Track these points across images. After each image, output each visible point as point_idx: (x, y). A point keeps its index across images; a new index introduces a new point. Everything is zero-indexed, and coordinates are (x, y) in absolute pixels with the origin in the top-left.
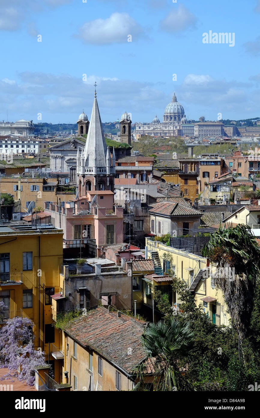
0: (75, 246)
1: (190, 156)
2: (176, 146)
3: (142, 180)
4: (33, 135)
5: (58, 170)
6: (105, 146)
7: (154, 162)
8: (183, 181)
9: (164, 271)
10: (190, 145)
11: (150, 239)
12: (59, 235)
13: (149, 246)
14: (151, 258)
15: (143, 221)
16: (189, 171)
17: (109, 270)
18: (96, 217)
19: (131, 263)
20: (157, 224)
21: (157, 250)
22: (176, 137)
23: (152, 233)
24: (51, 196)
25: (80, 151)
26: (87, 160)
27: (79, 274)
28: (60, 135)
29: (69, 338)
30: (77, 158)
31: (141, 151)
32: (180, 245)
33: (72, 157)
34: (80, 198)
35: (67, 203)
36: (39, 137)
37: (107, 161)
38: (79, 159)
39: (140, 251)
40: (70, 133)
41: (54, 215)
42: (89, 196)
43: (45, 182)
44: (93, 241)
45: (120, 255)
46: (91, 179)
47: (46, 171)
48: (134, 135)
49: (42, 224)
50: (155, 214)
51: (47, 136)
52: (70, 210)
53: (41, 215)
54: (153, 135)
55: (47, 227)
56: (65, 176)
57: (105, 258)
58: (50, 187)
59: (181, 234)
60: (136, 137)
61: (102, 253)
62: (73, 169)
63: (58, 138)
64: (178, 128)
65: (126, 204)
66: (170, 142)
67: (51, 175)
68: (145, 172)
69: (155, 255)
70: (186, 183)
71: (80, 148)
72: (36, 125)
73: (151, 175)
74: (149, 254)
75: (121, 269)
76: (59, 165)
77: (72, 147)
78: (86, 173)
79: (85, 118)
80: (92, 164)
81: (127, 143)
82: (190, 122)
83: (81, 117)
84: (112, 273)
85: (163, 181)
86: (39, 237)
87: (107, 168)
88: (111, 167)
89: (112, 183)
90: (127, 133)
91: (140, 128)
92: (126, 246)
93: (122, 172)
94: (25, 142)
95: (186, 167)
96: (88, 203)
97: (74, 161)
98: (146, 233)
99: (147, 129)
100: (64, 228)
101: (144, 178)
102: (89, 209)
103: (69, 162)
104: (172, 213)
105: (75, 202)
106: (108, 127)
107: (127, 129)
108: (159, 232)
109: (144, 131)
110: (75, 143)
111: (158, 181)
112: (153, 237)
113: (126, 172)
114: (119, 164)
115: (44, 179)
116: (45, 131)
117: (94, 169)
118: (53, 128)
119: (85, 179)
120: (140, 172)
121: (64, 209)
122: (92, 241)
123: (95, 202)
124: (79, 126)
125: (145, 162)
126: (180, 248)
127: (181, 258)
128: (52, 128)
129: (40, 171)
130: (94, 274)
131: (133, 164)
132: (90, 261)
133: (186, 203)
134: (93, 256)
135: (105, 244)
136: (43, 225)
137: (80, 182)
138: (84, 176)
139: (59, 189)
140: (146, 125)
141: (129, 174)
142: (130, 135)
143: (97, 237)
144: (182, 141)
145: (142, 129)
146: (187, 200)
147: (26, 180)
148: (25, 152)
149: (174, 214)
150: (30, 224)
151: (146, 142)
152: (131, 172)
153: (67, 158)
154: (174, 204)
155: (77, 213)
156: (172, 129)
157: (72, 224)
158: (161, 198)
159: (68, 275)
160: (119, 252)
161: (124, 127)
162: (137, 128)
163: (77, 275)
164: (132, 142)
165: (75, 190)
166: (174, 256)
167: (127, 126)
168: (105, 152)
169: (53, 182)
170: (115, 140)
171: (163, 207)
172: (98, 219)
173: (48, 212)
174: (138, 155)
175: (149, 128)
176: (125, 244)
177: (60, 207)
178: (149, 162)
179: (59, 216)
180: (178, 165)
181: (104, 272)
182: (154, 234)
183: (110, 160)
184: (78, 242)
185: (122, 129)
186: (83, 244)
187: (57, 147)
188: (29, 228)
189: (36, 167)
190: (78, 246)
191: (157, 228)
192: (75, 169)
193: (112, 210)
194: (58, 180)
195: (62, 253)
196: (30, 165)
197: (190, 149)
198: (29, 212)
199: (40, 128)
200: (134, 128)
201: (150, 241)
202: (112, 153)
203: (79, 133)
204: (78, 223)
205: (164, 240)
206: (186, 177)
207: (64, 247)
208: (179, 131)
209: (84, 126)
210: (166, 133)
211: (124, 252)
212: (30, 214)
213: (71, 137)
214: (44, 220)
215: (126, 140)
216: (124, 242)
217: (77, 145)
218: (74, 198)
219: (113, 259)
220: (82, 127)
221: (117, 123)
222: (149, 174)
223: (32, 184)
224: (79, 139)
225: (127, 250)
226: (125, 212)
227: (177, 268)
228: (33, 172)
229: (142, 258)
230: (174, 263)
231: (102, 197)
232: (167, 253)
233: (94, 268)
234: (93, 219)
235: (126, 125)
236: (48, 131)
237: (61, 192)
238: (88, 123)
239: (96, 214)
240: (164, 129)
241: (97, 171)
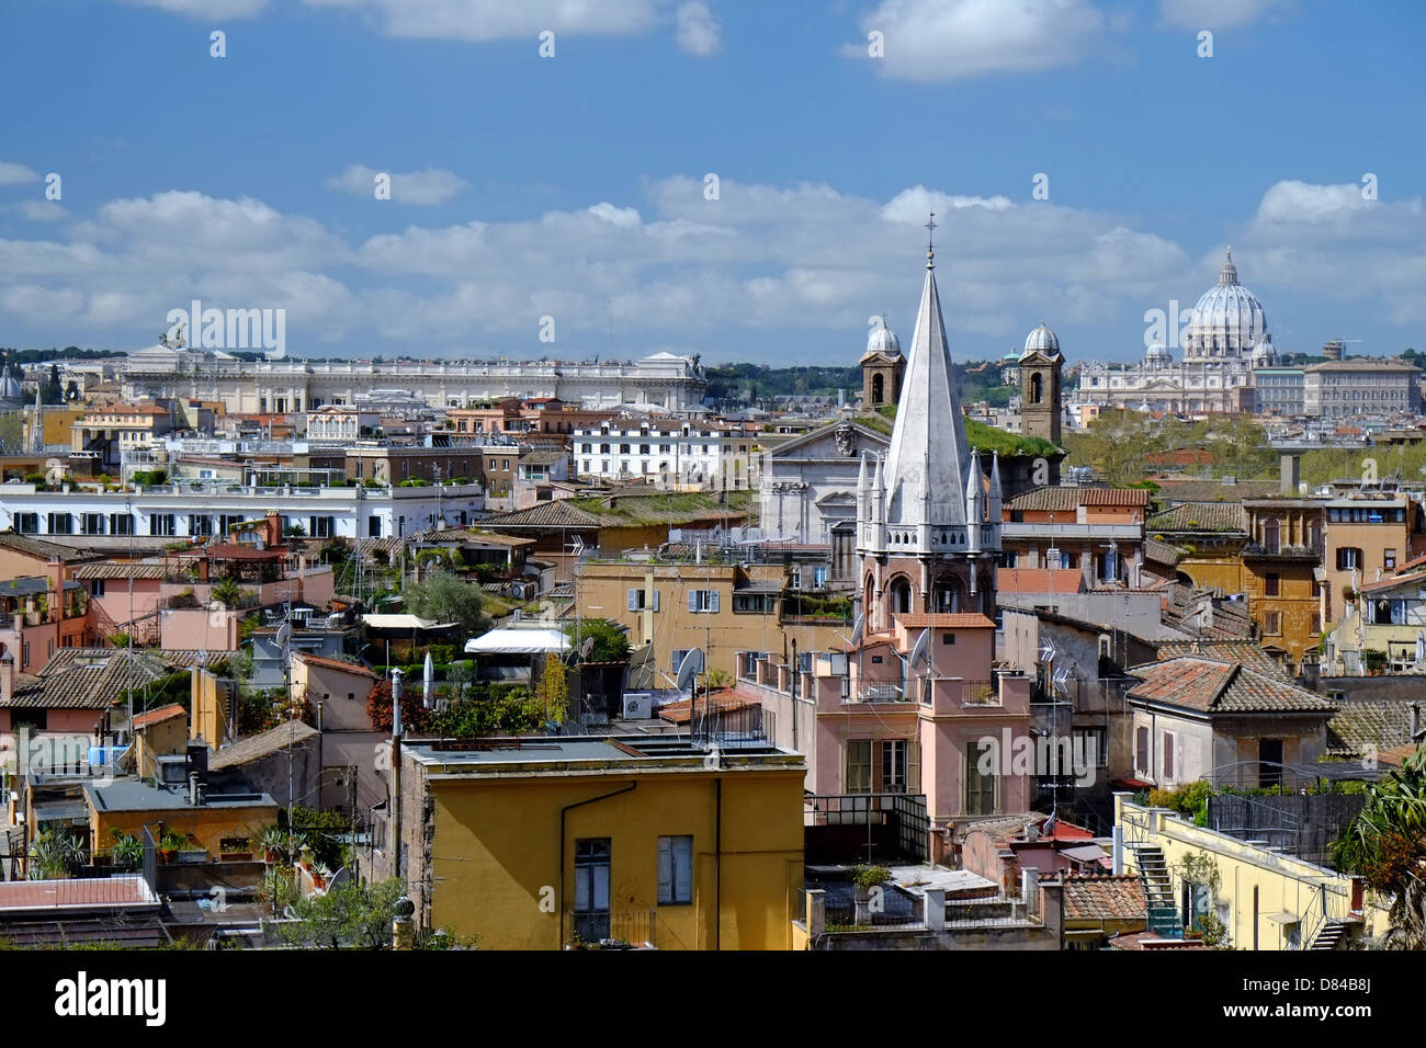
0: (847, 818)
1: (1287, 487)
2: (1232, 451)
3: (1102, 575)
4: (703, 409)
5: (790, 537)
6: (964, 448)
7: (1150, 510)
8: (1261, 581)
9: (1186, 922)
10: (1288, 445)
11: (1134, 800)
12: (790, 776)
13: (1127, 826)
14: (1135, 872)
15: (1104, 729)
16: (1284, 545)
17: (977, 913)
18: (927, 711)
19: (1060, 889)
20: (1161, 743)
21: (1158, 841)
22: (1233, 417)
23: (1139, 776)
24: (763, 632)
25: (871, 465)
26: (897, 498)
27: (862, 923)
28: (799, 410)
30: (858, 490)
31: (1098, 468)
32: (1248, 823)
33: (841, 490)
34: (868, 641)
35: (820, 656)
36: (723, 414)
37: (971, 504)
38: (867, 493)
39: (1093, 844)
40: (833, 402)
41: (773, 700)
42: (901, 632)
43: (740, 580)
44: (917, 800)
45: (1022, 855)
46: (909, 571)
47: (745, 539)
48: (1073, 409)
49: (730, 735)
50: (1150, 706)
51: (752, 412)
52: (831, 682)
53: (728, 702)
54: (1144, 408)
55: (746, 745)
56: (813, 558)
57: (959, 866)
58: (759, 597)
59: (1252, 782)
60: (1080, 414)
61: (948, 849)
62: (844, 532)
63: (792, 419)
64: (1242, 382)
65: (1040, 666)
66: (1211, 436)
67: (764, 555)
68: (1113, 546)
69: (1152, 860)
70: (1272, 589)
71: (869, 456)
72: (710, 374)
73: (1138, 556)
74: (1129, 858)
75: (1022, 908)
76: (792, 519)
77: (841, 451)
78: (892, 547)
79: (889, 344)
80: (914, 514)
81: (1047, 437)
82: (1286, 361)
83: (877, 340)
84: (988, 923)
85: (1184, 580)
86: (716, 781)
87: (971, 529)
88: (986, 527)
89: (987, 585)
90: (1046, 400)
91: (1095, 381)
92: (1040, 824)
93: (1027, 544)
94: (673, 434)
95: (1272, 532)
96: (897, 660)
97: (849, 502)
98: (1116, 776)
99: (1122, 385)
100: (808, 749)
101: (1112, 567)
102: (900, 681)
103: (830, 505)
104: (1217, 701)
105: (850, 656)
106: (975, 378)
107: (1047, 386)
108: (1169, 772)
109: (1110, 393)
110: (852, 437)
111: (1162, 582)
112: (1142, 793)
113: (1041, 545)
114: (1016, 517)
115: (738, 570)
116: (746, 395)
117: (921, 533)
118: (772, 384)
119: (889, 571)
120: (1097, 547)
121: (810, 679)
122: (911, 800)
123: (922, 654)
124: (869, 375)
125: (1115, 508)
126: (1247, 836)
127: (1251, 875)
128: (769, 384)
129: (723, 538)
130: (920, 927)
131: (1069, 515)
132: (903, 876)
133: (1270, 664)
134: (915, 858)
135: (960, 813)
136: (734, 737)
137: (870, 581)
138: (882, 559)
139: (794, 606)
140: (1120, 369)
141: (1053, 552)
142: (1056, 408)
143: (929, 786)
144: (1258, 433)
145: (1102, 385)
146: (1275, 654)
147: (672, 572)
148: (672, 469)
149: (1226, 705)
150: (687, 731)
151: (1119, 433)
152: (1061, 543)
153: (822, 492)
154: (1227, 667)
155: (856, 695)
156: (1218, 385)
157: (838, 734)
158: (1173, 644)
159: (822, 926)
160: (1014, 847)
161: (1037, 378)
162: (1086, 384)
163: (856, 929)
164: (1065, 432)
165: (848, 610)
166: (1225, 865)
167: (1046, 374)
168: (964, 468)
169: (768, 579)
170: (1001, 425)
171: (1183, 681)
172: (936, 720)
173: (751, 691)
174: (1088, 483)
175: (1130, 380)
176: (1036, 817)
177: (796, 673)
178: (1129, 508)
179: (791, 703)
180: (1242, 520)
181: (958, 918)
182: (1149, 780)
183: (982, 499)
184: (861, 804)
185: (1027, 386)
186: (878, 810)
187: (787, 453)
188: (684, 749)
189: (708, 524)
190: (861, 818)
191: (1161, 758)
192: (851, 533)
193: (988, 689)
194: (788, 573)
195: (800, 843)
196: (687, 518)
197: (1286, 463)
198: (683, 688)
199: (727, 383)
200: (1074, 382)
201: (1130, 808)
202: (989, 473)
203: (868, 401)
204: (860, 732)
205: (1187, 802)
206: (1273, 569)
207: (810, 820)
208: (1246, 393)
209: (884, 379)
210: (1193, 402)
211: (1033, 846)
212: (687, 697)
213: (841, 414)
214: (736, 720)
215: (1041, 427)
216: (1034, 807)
217: (863, 442)
218: (845, 638)
219: (992, 872)
220: (878, 380)
221: (1013, 363)
222: (1131, 555)
223: (693, 588)
224: (866, 423)
225: (1045, 840)
226: (1038, 694)
227: (1238, 913)
228: (699, 542)
229: (1101, 870)
230: (1225, 891)
231: (948, 636)
232: (1196, 852)
233: (918, 901)
234: (917, 720)
235: (1042, 372)
236: (754, 393)
237: (799, 619)
238: (902, 364)
239: (928, 699)
240: (1188, 385)
241: (932, 541)
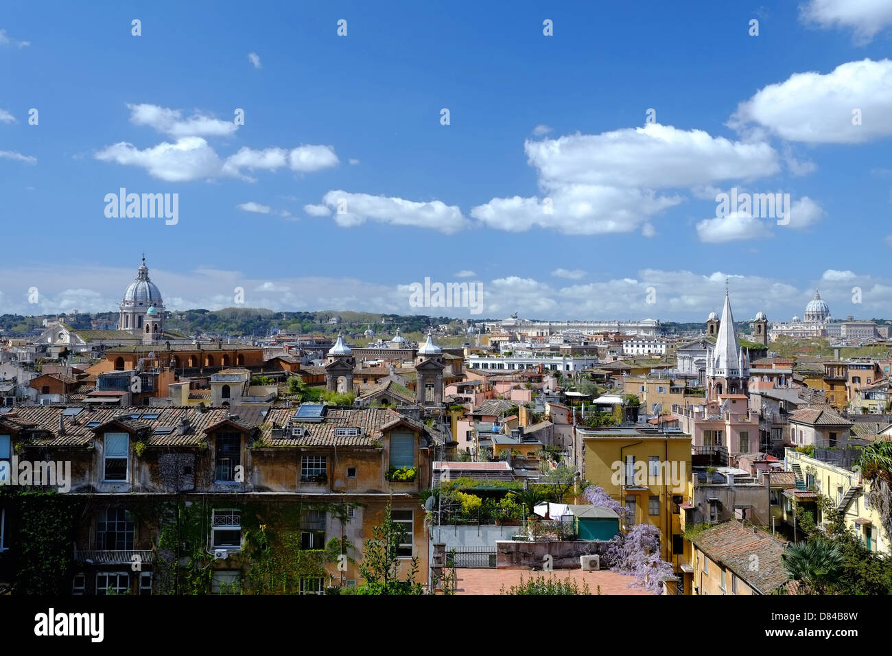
0: (704, 453)
1: (836, 358)
2: (819, 348)
3: (780, 384)
4: (660, 335)
5: (687, 372)
6: (738, 346)
7: (795, 365)
8: (829, 386)
9: (807, 486)
10: (836, 346)
11: (791, 450)
12: (688, 440)
13: (789, 457)
14: (791, 471)
15: (781, 429)
16: (836, 376)
17: (743, 481)
18: (728, 422)
19: (769, 475)
20: (799, 433)
21: (797, 462)
22: (820, 338)
23: (792, 442)
24: (679, 399)
25: (710, 351)
26: (718, 361)
27: (709, 483)
28: (688, 335)
29: (699, 551)
30: (707, 358)
31: (778, 352)
32: (826, 457)
33: (701, 358)
34: (710, 402)
35: (695, 406)
36: (666, 336)
37: (740, 363)
38: (709, 359)
39: (779, 462)
40: (699, 333)
41: (682, 419)
42: (720, 399)
43: (672, 384)
44: (725, 448)
45: (756, 465)
46: (722, 382)
47: (673, 372)
48: (771, 335)
49: (669, 428)
50: (795, 422)
51: (675, 336)
52: (699, 414)
53: (668, 419)
54: (792, 335)
55: (674, 431)
56: (693, 378)
57: (738, 468)
58: (677, 389)
59: (827, 445)
60: (773, 337)
61: (734, 462)
62: (702, 370)
63: (687, 338)
64: (822, 328)
65: (761, 410)
66: (813, 343)
67: (679, 377)
68: (783, 375)
69: (797, 467)
70: (832, 389)
71: (710, 349)
72: (662, 325)
73: (791, 378)
74: (790, 467)
75: (757, 480)
76: (687, 367)
77: (701, 347)
78: (716, 375)
79: (715, 317)
80: (723, 365)
81: (763, 343)
82: (835, 321)
83: (711, 316)
84: (747, 484)
85: (805, 385)
86: (666, 441)
87: (740, 370)
88: (745, 369)
89: (745, 386)
90: (762, 333)
91: (777, 327)
92: (762, 456)
93: (757, 374)
94: (652, 342)
95: (832, 372)
96: (719, 408)
97: (704, 362)
98: (785, 443)
99: (785, 328)
100: (692, 433)
101: (783, 381)
102: (720, 414)
103: (698, 363)
104: (816, 421)
105: (704, 406)
106: (741, 326)
107: (763, 328)
108: (801, 442)
109: (782, 331)
110: (704, 343)
111: (799, 386)
112: (793, 448)
113: (762, 375)
114: (754, 366)
115: (671, 381)
116: (673, 331)
117: (725, 371)
118: (680, 328)
119: (716, 382)
120: (778, 376)
121: (693, 412)
122: (723, 448)
123: (726, 406)
124: (709, 325)
125: (784, 364)
126: (826, 461)
127: (827, 473)
128: (679, 328)
129: (666, 372)
130: (726, 485)
131: (770, 366)
132: (721, 470)
133: (832, 411)
134: (725, 465)
135: (738, 452)
136: (670, 429)
137: (710, 385)
138: (714, 378)
139: (688, 392)
140: (785, 324)
141: (765, 377)
142: (766, 335)
143: (728, 444)
144: (827, 343)
145: (779, 328)
146: (833, 407)
147: (652, 381)
148: (652, 352)
149: (819, 423)
150: (657, 427)
151: (785, 342)
152: (768, 374)
153: (696, 359)
154: (819, 411)
155: (706, 418)
156: (815, 328)
157: (701, 429)
158: (802, 404)
159: (697, 484)
160: (754, 463)
161: (759, 326)
162: (774, 328)
163: (707, 485)
164: (768, 342)
165: (704, 393)
166: (819, 470)
167: (762, 325)
168: (738, 352)
169: (680, 384)
170: (749, 340)
171: (805, 415)
172: (730, 425)
173: (675, 416)
174: (776, 357)
175: (788, 327)
176: (761, 454)
177: (689, 411)
178: (788, 364)
179: (687, 419)
180: (823, 368)
181: (738, 482)
182: (795, 444)
183: (743, 361)
184: (708, 449)
185: (757, 328)
186: (714, 451)
187: (685, 347)
188: (656, 432)
189: (662, 368)
190: (708, 453)
191: (799, 437)
192: (704, 371)
193: (746, 416)
194: (686, 382)
195: (691, 460)
196: (656, 366)
197: (836, 352)
198: (655, 415)
199: (667, 327)
200: (771, 327)
201: (790, 452)
202: (745, 354)
203: (709, 333)
204: (708, 428)
205: (807, 451)
206: (833, 382)
207: (693, 453)
208: (823, 331)
209: (714, 327)
210: (807, 334)
211: (760, 462)
212: (656, 417)
213: (701, 336)
214: (671, 424)
215: (761, 340)
216: (760, 451)
217: (708, 345)
218: (703, 401)
219: (748, 470)
220: (712, 327)
221: (752, 322)
222: (789, 378)
223: (658, 386)
224: (708, 339)
225: (764, 460)
226: (761, 418)
227: (823, 484)
228: (659, 373)
229: (781, 470)
230: (819, 477)
231: (734, 401)
232: (810, 466)
233: (725, 477)
234: (725, 425)
235: (761, 325)
236: (675, 330)
237: (690, 395)
238: (719, 322)
239: (728, 419)
240: (806, 329)
241: (728, 373)
